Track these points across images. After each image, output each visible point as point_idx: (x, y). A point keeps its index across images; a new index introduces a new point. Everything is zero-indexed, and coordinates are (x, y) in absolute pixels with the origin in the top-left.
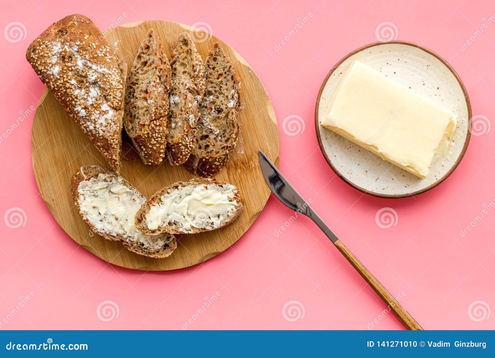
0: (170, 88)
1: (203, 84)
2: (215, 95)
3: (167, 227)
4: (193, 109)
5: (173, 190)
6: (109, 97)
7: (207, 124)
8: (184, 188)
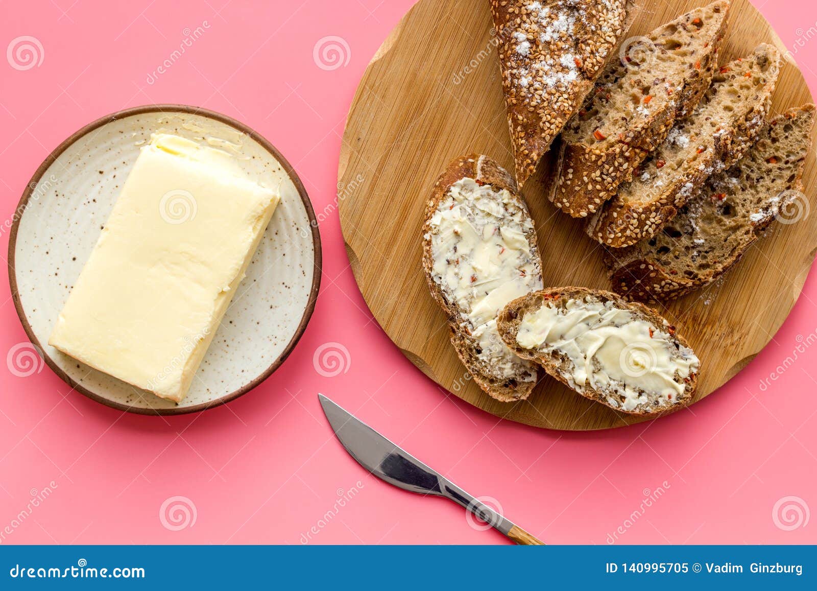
0: (685, 114)
1: (742, 149)
2: (741, 182)
3: (547, 356)
4: (700, 178)
5: (596, 302)
6: (583, 46)
7: (694, 215)
8: (614, 310)
